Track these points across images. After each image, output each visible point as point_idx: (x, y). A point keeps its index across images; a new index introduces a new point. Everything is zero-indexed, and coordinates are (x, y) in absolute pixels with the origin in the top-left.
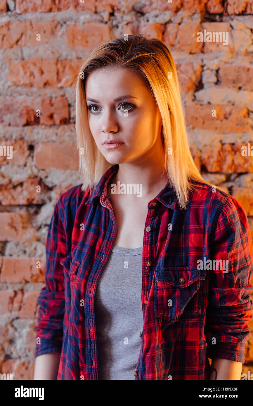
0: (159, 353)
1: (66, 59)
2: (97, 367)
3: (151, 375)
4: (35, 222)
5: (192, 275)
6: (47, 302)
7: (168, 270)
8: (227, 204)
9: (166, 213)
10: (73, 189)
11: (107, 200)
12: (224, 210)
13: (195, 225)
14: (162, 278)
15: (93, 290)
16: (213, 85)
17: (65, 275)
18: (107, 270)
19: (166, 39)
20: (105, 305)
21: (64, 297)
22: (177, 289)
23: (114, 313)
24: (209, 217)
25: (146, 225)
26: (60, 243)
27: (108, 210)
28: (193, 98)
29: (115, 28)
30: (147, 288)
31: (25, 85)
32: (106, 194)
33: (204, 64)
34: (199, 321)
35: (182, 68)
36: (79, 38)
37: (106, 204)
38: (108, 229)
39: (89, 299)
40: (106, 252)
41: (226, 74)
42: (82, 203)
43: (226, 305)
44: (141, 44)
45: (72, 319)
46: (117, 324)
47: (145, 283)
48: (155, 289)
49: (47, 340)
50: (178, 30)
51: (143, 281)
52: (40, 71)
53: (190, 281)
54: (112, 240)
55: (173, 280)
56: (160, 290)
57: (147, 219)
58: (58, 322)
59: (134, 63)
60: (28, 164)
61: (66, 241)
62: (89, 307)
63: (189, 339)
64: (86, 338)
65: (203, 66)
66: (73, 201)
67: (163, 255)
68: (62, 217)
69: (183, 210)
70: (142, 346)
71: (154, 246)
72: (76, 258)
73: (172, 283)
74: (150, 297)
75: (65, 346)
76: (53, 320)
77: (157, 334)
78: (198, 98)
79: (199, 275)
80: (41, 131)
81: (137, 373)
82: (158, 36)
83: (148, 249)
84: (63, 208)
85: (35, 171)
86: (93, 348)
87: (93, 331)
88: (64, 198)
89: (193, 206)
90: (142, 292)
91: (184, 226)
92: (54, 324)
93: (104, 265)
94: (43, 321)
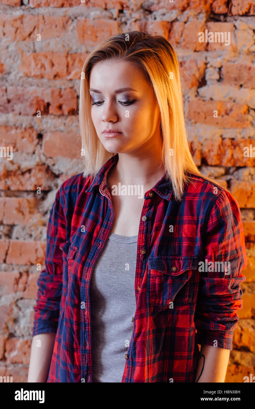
0: (149, 339)
1: (76, 53)
2: (90, 349)
3: (141, 359)
4: (41, 208)
5: (185, 264)
6: (45, 284)
7: (161, 259)
8: (221, 197)
9: (162, 203)
10: (75, 177)
11: (106, 189)
12: (217, 202)
13: (189, 217)
14: (155, 266)
15: (89, 275)
16: (216, 82)
17: (64, 259)
18: (103, 257)
19: (172, 36)
20: (100, 290)
21: (62, 280)
22: (170, 278)
23: (109, 298)
24: (203, 209)
25: (143, 215)
26: (60, 228)
27: (107, 199)
28: (196, 93)
29: (124, 24)
30: (141, 276)
31: (36, 76)
32: (105, 183)
33: (207, 62)
34: (189, 309)
35: (186, 65)
36: (89, 33)
37: (105, 193)
38: (106, 217)
39: (85, 284)
40: (103, 239)
41: (228, 72)
42: (82, 191)
43: (215, 294)
44: (145, 40)
45: (68, 302)
46: (110, 309)
47: (138, 271)
48: (148, 276)
49: (44, 320)
50: (184, 29)
51: (137, 268)
52: (51, 63)
53: (182, 270)
54: (110, 227)
55: (166, 268)
56: (152, 277)
57: (143, 209)
58: (55, 304)
59: (137, 57)
60: (36, 152)
61: (66, 226)
62: (85, 291)
63: (179, 325)
64: (81, 320)
65: (206, 64)
66: (74, 189)
67: (157, 244)
68: (63, 204)
69: (178, 201)
70: (134, 331)
71: (149, 235)
72: (74, 243)
73: (164, 271)
74: (143, 284)
75: (61, 328)
76: (51, 301)
77: (148, 320)
78: (200, 93)
79: (191, 265)
80: (50, 121)
81: (128, 356)
82: (165, 33)
83: (143, 238)
84: (64, 195)
85: (43, 159)
86: (88, 331)
87: (88, 314)
88: (65, 185)
89: (188, 198)
90: (135, 279)
91: (178, 217)
92: (51, 306)
93: (101, 251)
94: (42, 302)
